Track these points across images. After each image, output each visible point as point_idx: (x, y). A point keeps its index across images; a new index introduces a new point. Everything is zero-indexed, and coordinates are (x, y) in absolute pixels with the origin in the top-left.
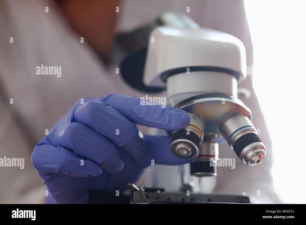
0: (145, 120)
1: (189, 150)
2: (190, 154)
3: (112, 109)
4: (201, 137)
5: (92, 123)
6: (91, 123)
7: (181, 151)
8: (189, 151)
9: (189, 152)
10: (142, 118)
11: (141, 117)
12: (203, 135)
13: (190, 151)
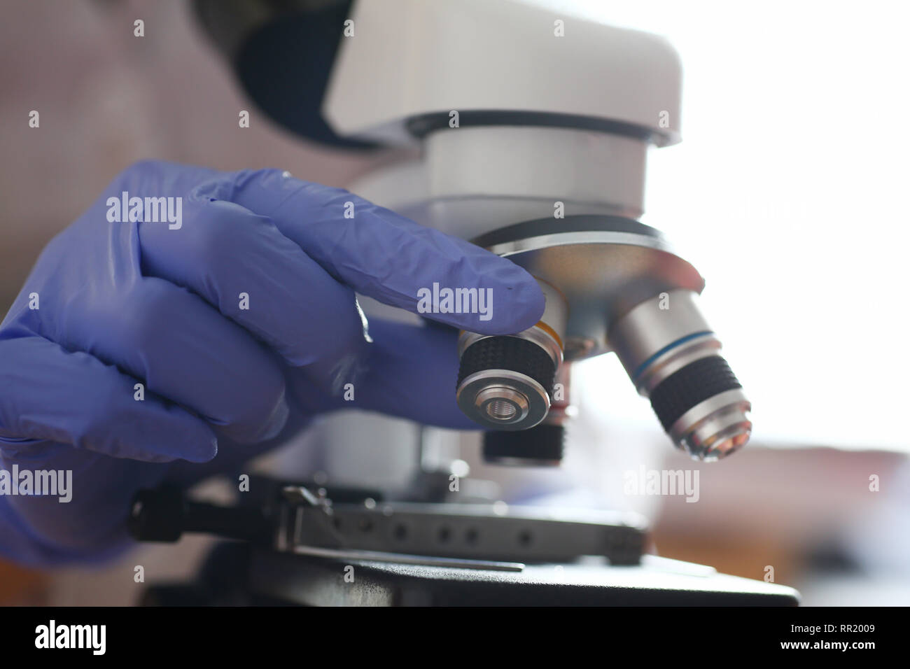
0: (384, 287)
1: (520, 405)
2: (524, 416)
3: (282, 235)
4: (558, 355)
5: (216, 286)
6: (210, 286)
7: (493, 408)
8: (522, 407)
9: (519, 411)
10: (375, 278)
11: (372, 273)
12: (563, 346)
13: (525, 409)
